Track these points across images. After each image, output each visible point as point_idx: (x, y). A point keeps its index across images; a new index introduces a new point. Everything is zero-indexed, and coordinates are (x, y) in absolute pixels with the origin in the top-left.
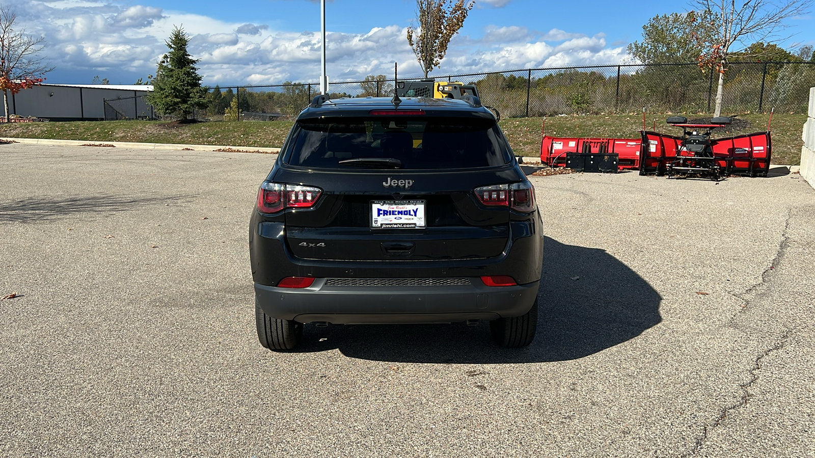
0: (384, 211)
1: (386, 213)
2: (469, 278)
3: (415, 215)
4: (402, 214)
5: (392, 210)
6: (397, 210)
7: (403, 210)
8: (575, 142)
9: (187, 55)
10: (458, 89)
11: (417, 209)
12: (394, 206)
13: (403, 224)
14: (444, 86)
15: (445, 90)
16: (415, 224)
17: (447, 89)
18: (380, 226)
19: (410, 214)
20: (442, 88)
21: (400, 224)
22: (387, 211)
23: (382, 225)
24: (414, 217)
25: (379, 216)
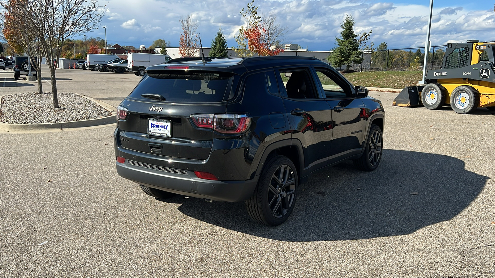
0: (154, 125)
1: (155, 126)
2: (187, 171)
3: (167, 129)
4: (161, 128)
5: (157, 125)
6: (159, 125)
7: (162, 125)
9: (352, 32)
10: (491, 47)
11: (167, 125)
12: (158, 122)
13: (161, 134)
14: (480, 46)
15: (481, 48)
16: (166, 134)
17: (482, 48)
19: (164, 128)
20: (479, 47)
21: (160, 133)
22: (155, 125)
23: (152, 133)
25: (151, 127)
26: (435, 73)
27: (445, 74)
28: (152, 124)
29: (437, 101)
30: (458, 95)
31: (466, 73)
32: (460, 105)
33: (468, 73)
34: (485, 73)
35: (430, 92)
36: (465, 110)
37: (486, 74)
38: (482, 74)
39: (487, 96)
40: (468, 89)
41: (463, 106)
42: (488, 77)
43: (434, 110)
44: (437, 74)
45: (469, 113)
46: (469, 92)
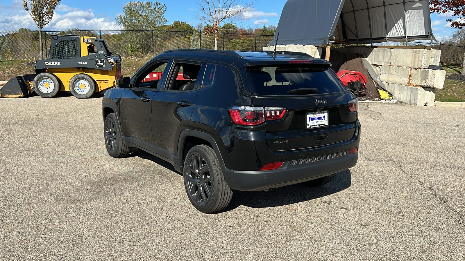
3: (324, 120)
4: (318, 119)
5: (314, 117)
6: (316, 117)
7: (319, 117)
8: (156, 74)
10: (98, 41)
11: (325, 116)
12: (315, 115)
13: (320, 125)
15: (89, 41)
16: (324, 124)
18: (310, 127)
19: (322, 119)
20: (87, 40)
21: (318, 125)
22: (312, 118)
23: (311, 126)
24: (323, 120)
25: (309, 121)
26: (46, 63)
27: (59, 63)
28: (309, 118)
29: (54, 89)
30: (76, 83)
31: (82, 63)
32: (80, 91)
33: (84, 62)
34: (100, 62)
35: (43, 81)
36: (87, 95)
37: (102, 64)
38: (98, 64)
39: (105, 82)
40: (87, 77)
41: (83, 92)
42: (103, 66)
43: (52, 98)
44: (50, 64)
45: (91, 97)
46: (88, 79)
